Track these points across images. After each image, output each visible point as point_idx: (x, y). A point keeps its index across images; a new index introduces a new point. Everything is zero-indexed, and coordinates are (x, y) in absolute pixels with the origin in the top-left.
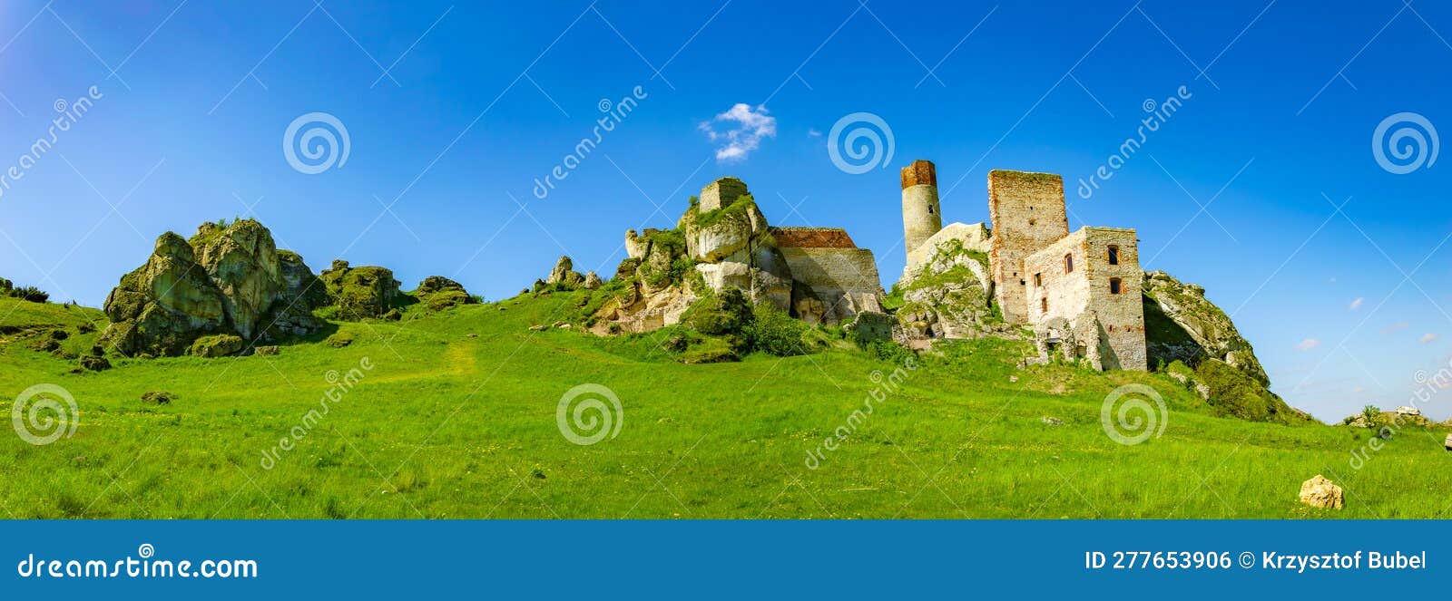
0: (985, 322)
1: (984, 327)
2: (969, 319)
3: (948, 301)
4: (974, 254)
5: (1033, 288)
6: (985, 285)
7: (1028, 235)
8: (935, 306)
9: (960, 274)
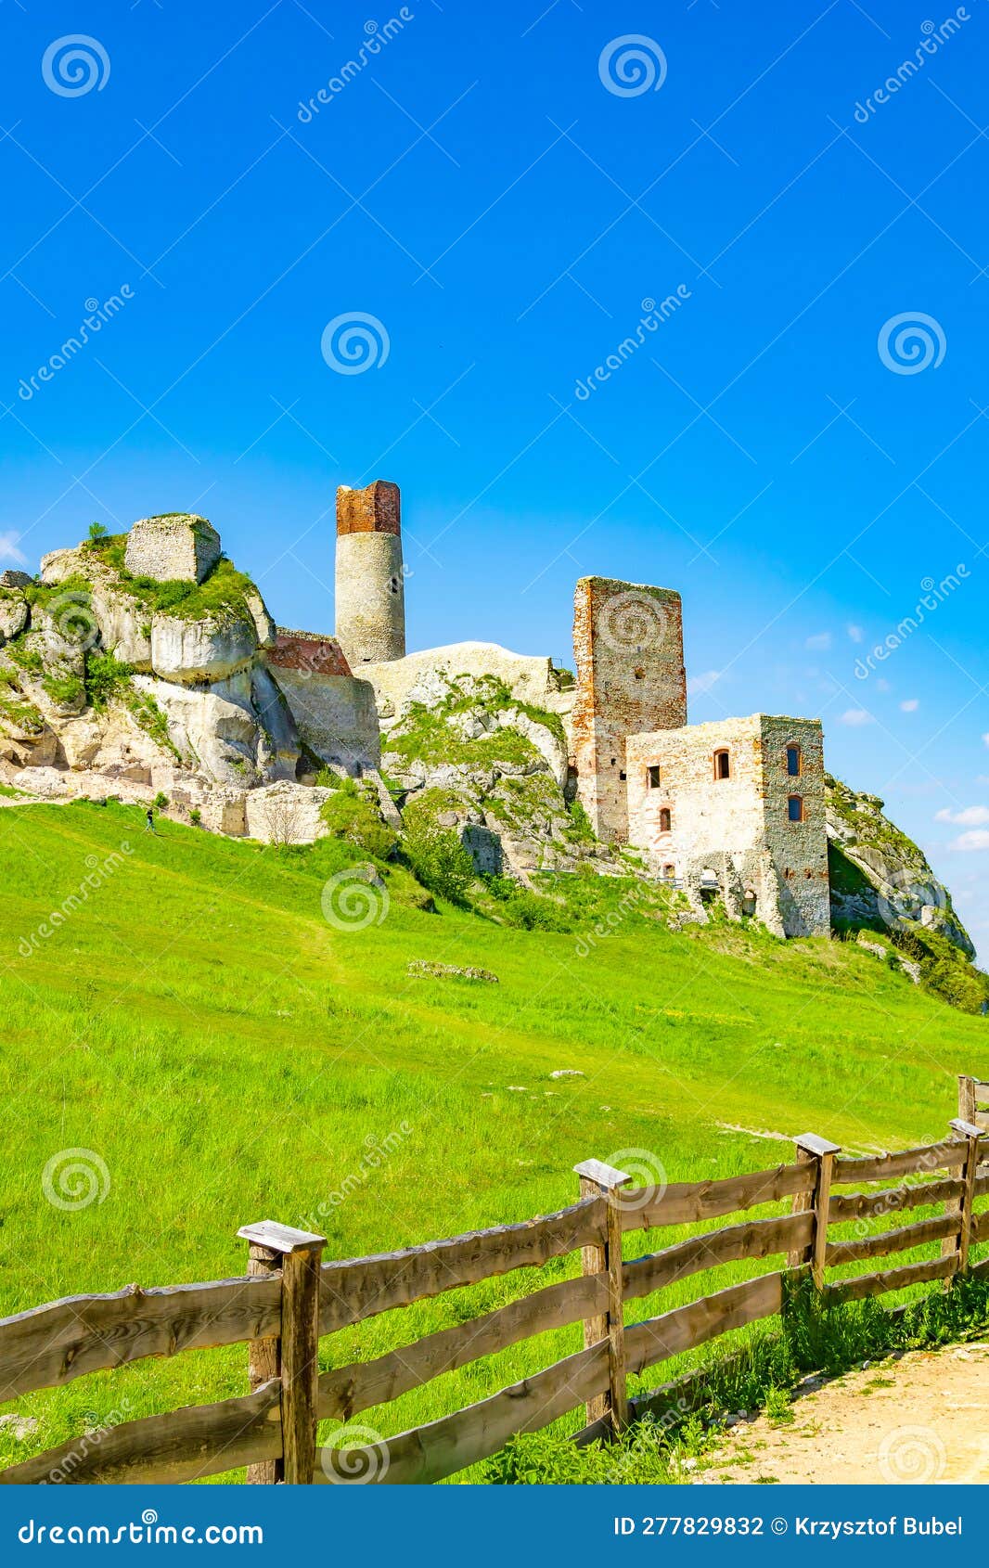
0: (570, 840)
1: (569, 848)
2: (542, 831)
3: (501, 792)
4: (538, 714)
5: (642, 789)
6: (558, 772)
7: (632, 696)
8: (481, 801)
9: (517, 747)
